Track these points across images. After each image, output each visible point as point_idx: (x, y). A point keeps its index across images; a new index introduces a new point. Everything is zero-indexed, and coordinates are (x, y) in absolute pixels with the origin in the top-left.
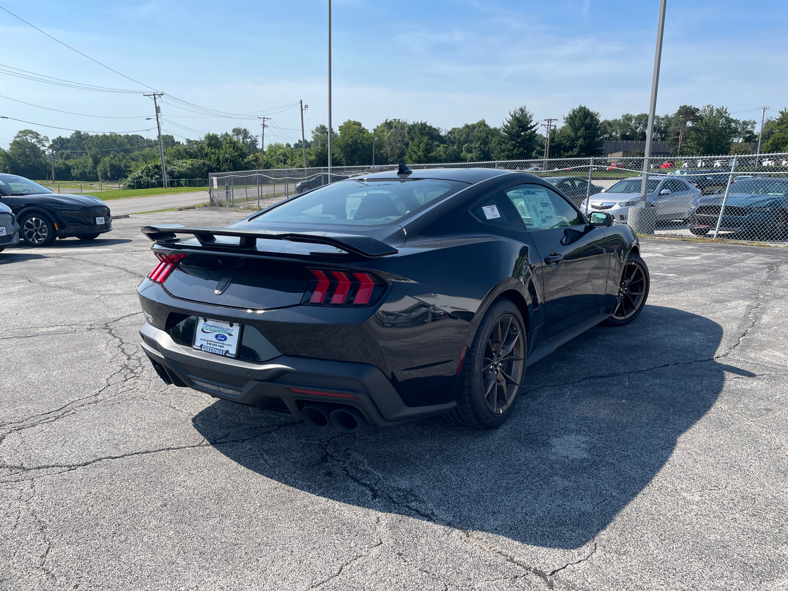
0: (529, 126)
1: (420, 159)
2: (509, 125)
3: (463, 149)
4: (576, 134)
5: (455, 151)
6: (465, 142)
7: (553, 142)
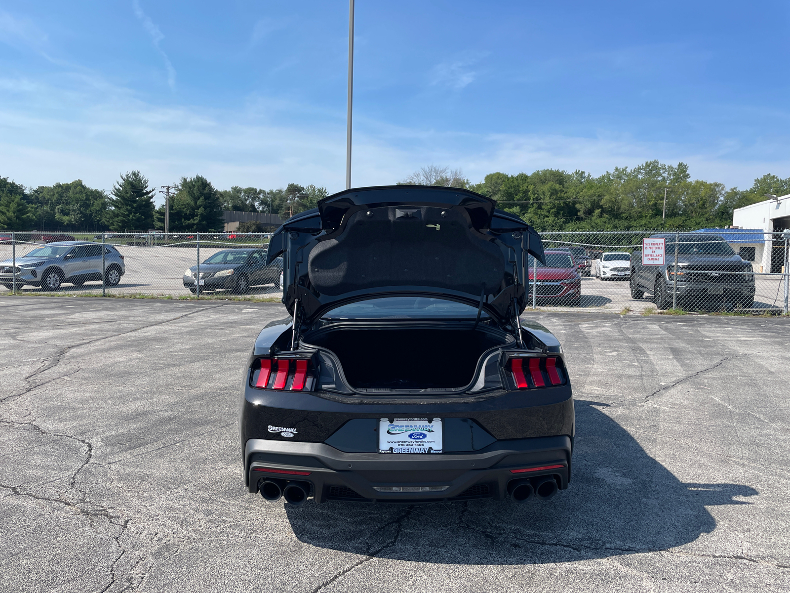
0: (145, 191)
1: (11, 221)
2: (121, 189)
3: (56, 210)
4: (196, 203)
5: (47, 212)
6: (58, 203)
7: (173, 210)
